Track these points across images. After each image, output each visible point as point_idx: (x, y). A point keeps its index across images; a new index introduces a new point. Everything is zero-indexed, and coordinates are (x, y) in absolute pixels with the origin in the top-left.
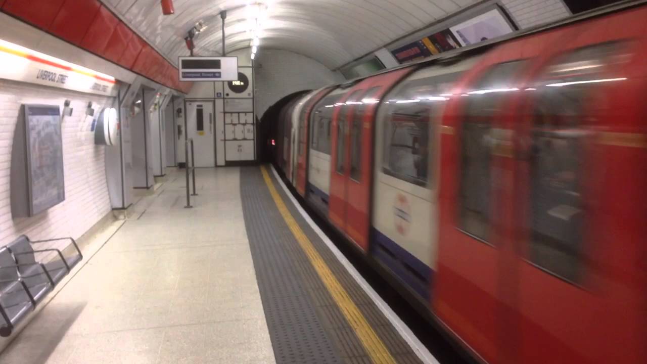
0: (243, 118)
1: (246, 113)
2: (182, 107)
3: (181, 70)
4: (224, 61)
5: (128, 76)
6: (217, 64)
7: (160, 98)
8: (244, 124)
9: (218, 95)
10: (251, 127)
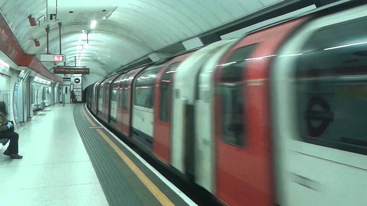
0: (79, 90)
1: (79, 89)
2: (61, 87)
3: (63, 80)
4: (72, 78)
5: (53, 81)
6: (70, 79)
7: (57, 85)
8: (79, 92)
9: (72, 84)
10: (81, 92)
